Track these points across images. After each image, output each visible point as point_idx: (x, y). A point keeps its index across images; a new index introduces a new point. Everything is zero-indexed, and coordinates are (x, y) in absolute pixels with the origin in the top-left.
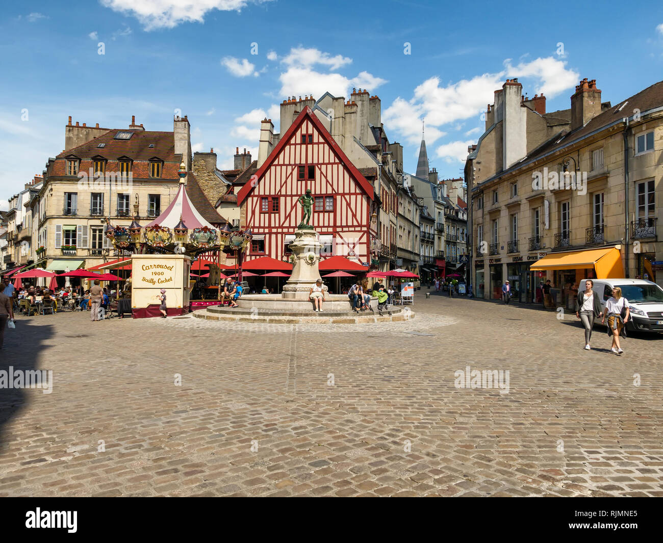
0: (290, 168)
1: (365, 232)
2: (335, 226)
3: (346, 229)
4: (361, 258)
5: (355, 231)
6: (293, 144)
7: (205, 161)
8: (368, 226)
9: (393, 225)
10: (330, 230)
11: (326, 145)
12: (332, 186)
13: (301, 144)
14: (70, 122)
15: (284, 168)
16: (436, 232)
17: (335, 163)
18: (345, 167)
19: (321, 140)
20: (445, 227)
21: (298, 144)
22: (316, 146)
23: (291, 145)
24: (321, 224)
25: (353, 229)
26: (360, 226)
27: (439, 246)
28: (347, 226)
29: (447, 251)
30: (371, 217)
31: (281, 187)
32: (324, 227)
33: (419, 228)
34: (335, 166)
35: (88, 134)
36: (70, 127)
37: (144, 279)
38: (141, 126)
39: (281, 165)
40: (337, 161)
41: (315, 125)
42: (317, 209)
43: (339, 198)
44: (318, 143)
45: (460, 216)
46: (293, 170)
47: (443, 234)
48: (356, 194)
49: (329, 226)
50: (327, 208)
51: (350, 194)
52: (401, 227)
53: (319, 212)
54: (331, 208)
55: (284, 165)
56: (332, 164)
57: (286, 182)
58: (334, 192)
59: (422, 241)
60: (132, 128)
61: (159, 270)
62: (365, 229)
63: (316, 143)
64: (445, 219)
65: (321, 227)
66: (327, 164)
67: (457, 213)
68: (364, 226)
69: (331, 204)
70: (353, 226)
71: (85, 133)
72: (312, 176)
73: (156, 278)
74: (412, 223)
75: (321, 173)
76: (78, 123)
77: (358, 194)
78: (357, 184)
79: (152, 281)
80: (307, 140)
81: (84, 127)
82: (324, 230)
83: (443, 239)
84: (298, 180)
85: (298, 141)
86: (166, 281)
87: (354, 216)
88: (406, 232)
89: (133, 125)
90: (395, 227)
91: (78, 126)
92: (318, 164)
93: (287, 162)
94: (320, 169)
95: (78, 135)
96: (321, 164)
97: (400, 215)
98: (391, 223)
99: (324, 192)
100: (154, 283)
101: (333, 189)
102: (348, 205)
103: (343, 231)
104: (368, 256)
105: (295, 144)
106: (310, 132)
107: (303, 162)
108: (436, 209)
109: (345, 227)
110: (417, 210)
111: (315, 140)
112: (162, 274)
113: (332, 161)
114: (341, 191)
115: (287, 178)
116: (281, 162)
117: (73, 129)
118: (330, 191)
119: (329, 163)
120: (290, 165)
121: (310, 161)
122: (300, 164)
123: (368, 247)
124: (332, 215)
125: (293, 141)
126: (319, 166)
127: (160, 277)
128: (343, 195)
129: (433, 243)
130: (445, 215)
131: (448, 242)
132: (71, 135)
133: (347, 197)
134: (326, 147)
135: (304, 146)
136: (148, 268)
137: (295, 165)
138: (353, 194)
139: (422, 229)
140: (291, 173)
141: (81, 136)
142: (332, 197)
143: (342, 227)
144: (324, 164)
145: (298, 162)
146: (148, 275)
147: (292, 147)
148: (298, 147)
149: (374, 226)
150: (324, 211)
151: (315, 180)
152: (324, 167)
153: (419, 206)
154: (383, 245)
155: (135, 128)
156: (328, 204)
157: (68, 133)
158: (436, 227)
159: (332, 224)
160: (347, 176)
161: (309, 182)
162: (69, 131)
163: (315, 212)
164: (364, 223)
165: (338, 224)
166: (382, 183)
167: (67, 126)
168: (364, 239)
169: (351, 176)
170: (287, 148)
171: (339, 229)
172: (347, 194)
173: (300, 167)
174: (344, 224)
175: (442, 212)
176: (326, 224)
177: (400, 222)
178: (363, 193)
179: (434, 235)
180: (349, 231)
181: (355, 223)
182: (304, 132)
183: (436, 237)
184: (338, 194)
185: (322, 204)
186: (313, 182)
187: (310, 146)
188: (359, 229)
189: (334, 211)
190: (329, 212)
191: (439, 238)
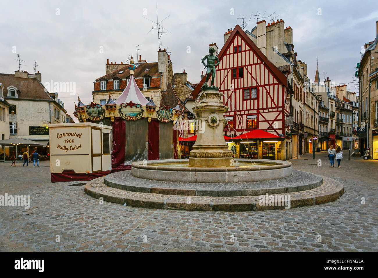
0: (226, 71)
1: (280, 112)
2: (258, 109)
3: (266, 111)
4: (279, 131)
5: (273, 112)
6: (228, 54)
7: (180, 78)
8: (283, 107)
9: (301, 111)
10: (255, 112)
11: (251, 51)
12: (256, 80)
13: (233, 53)
14: (108, 62)
15: (222, 71)
16: (329, 117)
17: (258, 64)
18: (265, 66)
19: (248, 48)
20: (336, 114)
21: (232, 54)
22: (244, 53)
23: (226, 55)
24: (248, 108)
25: (271, 110)
26: (277, 107)
27: (332, 126)
28: (267, 108)
29: (337, 129)
30: (285, 100)
31: (221, 85)
32: (250, 110)
33: (318, 114)
34: (258, 66)
35: (117, 68)
36: (108, 65)
37: (59, 147)
38: (145, 61)
39: (220, 70)
40: (259, 62)
41: (243, 39)
42: (245, 98)
43: (261, 88)
44: (246, 51)
45: (346, 107)
46: (228, 72)
47: (334, 118)
48: (274, 84)
49: (254, 109)
50: (253, 97)
51: (269, 85)
52: (306, 113)
53: (247, 100)
54: (256, 97)
55: (222, 69)
56: (256, 64)
57: (224, 81)
58: (257, 85)
59: (320, 123)
60: (140, 62)
61: (71, 138)
62: (280, 109)
63: (244, 51)
64: (335, 109)
65: (249, 110)
66: (252, 65)
67: (344, 105)
68: (280, 107)
69: (256, 94)
70: (271, 108)
71: (115, 68)
72: (242, 75)
73: (68, 145)
74: (314, 111)
75: (248, 72)
76: (112, 62)
77: (276, 84)
78: (275, 76)
79: (65, 148)
80: (237, 50)
81: (115, 64)
82: (251, 112)
83: (334, 121)
84: (232, 79)
85: (232, 52)
86: (77, 148)
87: (273, 100)
88: (310, 116)
89: (140, 61)
90: (303, 112)
91: (112, 64)
92: (246, 65)
93: (224, 67)
94: (247, 70)
95: (112, 69)
96: (248, 66)
97: (307, 105)
98: (300, 109)
99: (250, 85)
100: (67, 150)
101: (257, 83)
102: (268, 93)
103: (264, 112)
104: (283, 129)
105: (230, 54)
106: (240, 44)
107: (235, 66)
108: (329, 102)
109: (265, 109)
110: (317, 103)
111: (244, 49)
112: (73, 141)
113: (256, 62)
114: (262, 83)
115: (224, 79)
116: (220, 68)
117: (109, 66)
118: (254, 84)
119: (254, 64)
120: (226, 69)
121: (240, 65)
122: (233, 67)
123: (283, 123)
124: (256, 101)
125: (228, 52)
126: (247, 67)
127: (72, 144)
128: (264, 86)
129: (327, 124)
130: (335, 106)
131: (337, 124)
132: (109, 70)
133: (267, 87)
134: (251, 52)
135: (235, 55)
136: (61, 136)
137: (230, 68)
138: (271, 85)
139: (321, 115)
140: (227, 75)
141: (114, 69)
142: (257, 88)
143: (263, 109)
144: (250, 65)
145: (231, 66)
146: (62, 142)
147: (228, 56)
148: (232, 55)
149: (287, 107)
150: (251, 99)
151: (244, 78)
152: (250, 67)
153: (319, 101)
154: (295, 122)
155: (141, 62)
156: (253, 94)
157: (107, 68)
158: (329, 114)
159: (256, 107)
160: (267, 71)
161: (239, 80)
162: (108, 67)
163: (243, 100)
164: (280, 105)
165: (261, 107)
166: (294, 79)
167: (106, 65)
168: (280, 117)
169: (270, 71)
170: (224, 57)
171: (261, 111)
172: (267, 85)
173: (233, 69)
174: (265, 107)
175: (334, 105)
176: (252, 108)
177: (307, 110)
178: (280, 82)
179: (328, 119)
180: (269, 112)
181: (273, 106)
182: (236, 44)
183: (329, 120)
184: (260, 86)
185: (249, 94)
186: (242, 79)
187: (240, 54)
188: (276, 110)
189: (258, 98)
190: (254, 99)
191: (332, 121)
